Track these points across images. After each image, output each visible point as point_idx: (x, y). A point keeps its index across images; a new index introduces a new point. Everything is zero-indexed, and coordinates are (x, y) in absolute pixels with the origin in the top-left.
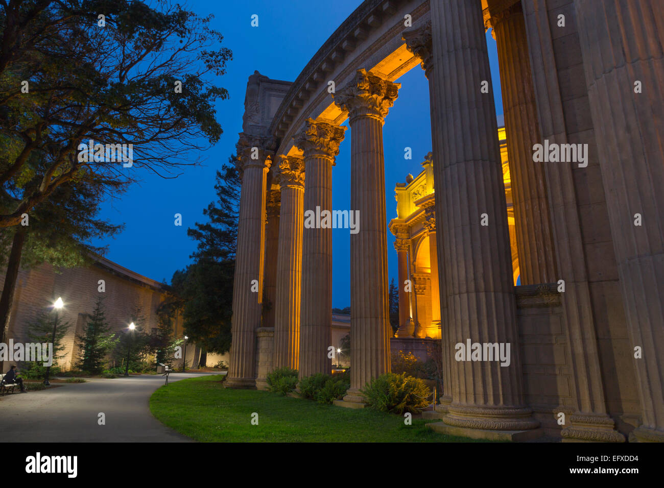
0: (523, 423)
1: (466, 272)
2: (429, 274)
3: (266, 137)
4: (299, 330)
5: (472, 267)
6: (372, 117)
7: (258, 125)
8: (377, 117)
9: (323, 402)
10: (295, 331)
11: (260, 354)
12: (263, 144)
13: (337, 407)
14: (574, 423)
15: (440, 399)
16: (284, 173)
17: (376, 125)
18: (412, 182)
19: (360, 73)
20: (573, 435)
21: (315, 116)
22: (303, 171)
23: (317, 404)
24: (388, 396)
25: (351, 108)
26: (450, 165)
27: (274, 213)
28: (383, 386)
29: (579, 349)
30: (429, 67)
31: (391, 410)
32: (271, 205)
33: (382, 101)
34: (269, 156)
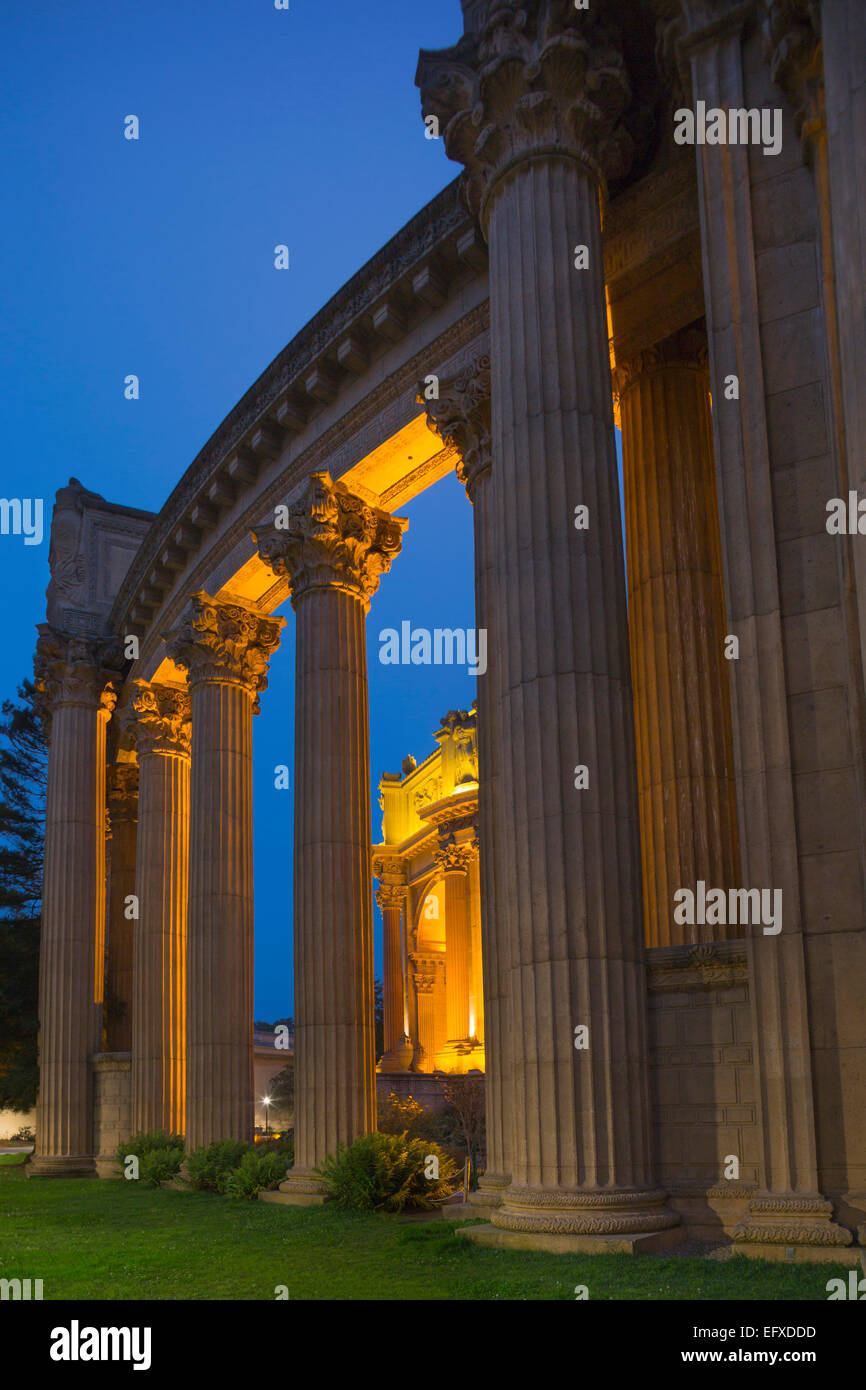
0: (651, 1218)
1: (550, 917)
2: (442, 953)
3: (102, 639)
4: (184, 1057)
5: (563, 907)
6: (342, 590)
7: (83, 610)
8: (353, 591)
9: (238, 1196)
10: (175, 1059)
11: (103, 1106)
12: (95, 654)
13: (266, 1204)
14: (756, 1214)
15: (480, 1180)
16: (144, 721)
17: (351, 607)
18: (414, 772)
19: (317, 481)
20: (754, 1236)
21: (214, 589)
22: (186, 720)
23: (227, 1201)
24: (374, 1177)
25: (296, 568)
26: (523, 682)
27: (123, 814)
28: (363, 1160)
29: (776, 1071)
30: (475, 473)
31: (378, 1206)
32: (117, 795)
33: (366, 555)
34: (110, 684)
